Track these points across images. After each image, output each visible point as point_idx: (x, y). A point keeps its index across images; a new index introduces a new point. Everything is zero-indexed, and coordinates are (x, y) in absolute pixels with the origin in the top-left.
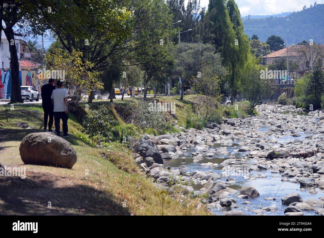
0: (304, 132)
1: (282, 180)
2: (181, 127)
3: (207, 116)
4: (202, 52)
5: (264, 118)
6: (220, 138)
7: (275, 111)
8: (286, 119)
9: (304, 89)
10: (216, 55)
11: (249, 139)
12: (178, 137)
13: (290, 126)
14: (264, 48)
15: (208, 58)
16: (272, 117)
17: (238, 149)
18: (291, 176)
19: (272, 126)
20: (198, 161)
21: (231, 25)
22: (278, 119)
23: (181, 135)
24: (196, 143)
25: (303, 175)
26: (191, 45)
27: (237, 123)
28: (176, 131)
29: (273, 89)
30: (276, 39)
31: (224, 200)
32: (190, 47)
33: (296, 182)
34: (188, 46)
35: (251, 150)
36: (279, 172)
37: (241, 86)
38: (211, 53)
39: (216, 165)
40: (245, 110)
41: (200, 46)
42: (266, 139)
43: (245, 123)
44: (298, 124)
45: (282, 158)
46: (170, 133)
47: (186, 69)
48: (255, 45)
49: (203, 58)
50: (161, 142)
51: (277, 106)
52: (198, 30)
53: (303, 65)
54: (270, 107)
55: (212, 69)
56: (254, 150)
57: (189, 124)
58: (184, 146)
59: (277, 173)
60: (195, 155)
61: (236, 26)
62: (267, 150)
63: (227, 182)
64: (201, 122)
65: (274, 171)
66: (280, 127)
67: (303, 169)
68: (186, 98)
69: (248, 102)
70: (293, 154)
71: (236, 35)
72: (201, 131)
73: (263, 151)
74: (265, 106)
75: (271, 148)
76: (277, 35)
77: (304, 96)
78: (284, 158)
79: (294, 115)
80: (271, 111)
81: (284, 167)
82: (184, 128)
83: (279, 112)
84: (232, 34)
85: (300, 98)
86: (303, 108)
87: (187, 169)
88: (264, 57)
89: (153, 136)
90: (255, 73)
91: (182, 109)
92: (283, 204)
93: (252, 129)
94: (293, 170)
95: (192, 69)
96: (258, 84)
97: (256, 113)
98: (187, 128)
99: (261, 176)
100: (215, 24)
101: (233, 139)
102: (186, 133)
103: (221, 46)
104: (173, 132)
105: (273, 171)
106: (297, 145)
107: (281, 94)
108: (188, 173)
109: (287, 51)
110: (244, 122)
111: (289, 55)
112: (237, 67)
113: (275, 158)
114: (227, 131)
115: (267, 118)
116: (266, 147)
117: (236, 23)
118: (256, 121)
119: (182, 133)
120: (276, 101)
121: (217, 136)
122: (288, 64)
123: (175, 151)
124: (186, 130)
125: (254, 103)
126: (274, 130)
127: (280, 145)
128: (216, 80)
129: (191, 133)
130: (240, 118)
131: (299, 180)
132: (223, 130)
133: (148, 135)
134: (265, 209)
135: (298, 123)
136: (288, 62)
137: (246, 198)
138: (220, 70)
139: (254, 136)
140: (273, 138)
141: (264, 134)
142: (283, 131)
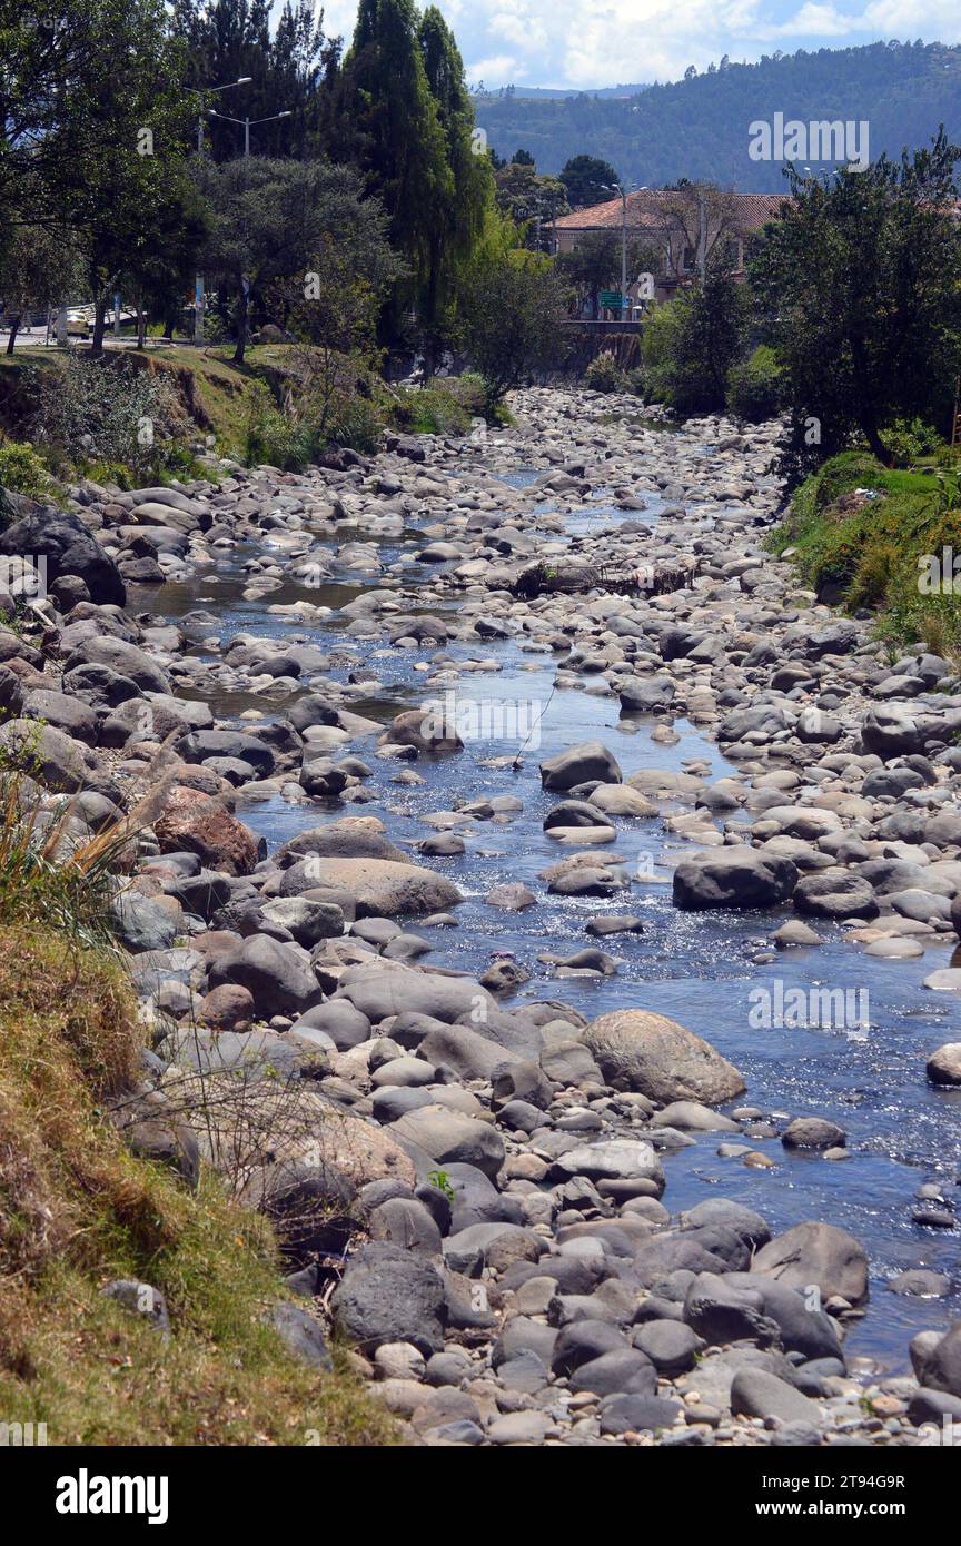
0: (658, 495)
1: (556, 685)
2: (224, 461)
3: (323, 421)
4: (315, 193)
5: (531, 438)
6: (361, 506)
7: (573, 412)
8: (603, 445)
9: (672, 341)
10: (365, 205)
11: (465, 514)
12: (209, 497)
13: (614, 469)
14: (549, 195)
15: (337, 215)
16: (560, 432)
17: (417, 553)
18: (593, 669)
19: (553, 468)
20: (261, 593)
21: (434, 105)
22: (579, 444)
23: (220, 491)
24: (269, 524)
25: (637, 663)
26: (277, 166)
27: (434, 451)
28: (204, 474)
29: (568, 335)
30: (590, 168)
31: (318, 768)
32: (276, 171)
33: (606, 695)
34: (266, 170)
35: (463, 555)
36: (550, 648)
37: (457, 322)
38: (348, 198)
39: (325, 611)
40: (465, 407)
41: (313, 170)
42: (524, 516)
43: (460, 452)
44: (643, 464)
45: (568, 592)
46: (182, 480)
47: (256, 253)
48: (520, 183)
49: (319, 213)
50: (136, 515)
51: (581, 394)
52: (314, 118)
53: (674, 259)
54: (558, 398)
55: (352, 254)
56: (473, 558)
57: (256, 451)
58: (222, 533)
59: (542, 651)
60: (257, 571)
61: (446, 110)
62: (521, 558)
63: (353, 687)
64: (301, 443)
65: (534, 646)
66: (579, 471)
67: (637, 640)
68: (260, 355)
69: (477, 377)
70: (611, 577)
71: (446, 140)
72: (297, 478)
73: (507, 563)
74: (541, 394)
75: (536, 551)
76: (599, 154)
77: (671, 367)
78: (577, 594)
79: (634, 432)
80: (560, 412)
81: (570, 631)
82: (237, 466)
83: (587, 419)
84: (434, 138)
85: (660, 372)
86: (667, 405)
87: (211, 627)
88: (547, 225)
89: (117, 490)
90: (508, 277)
91: (235, 393)
92: (544, 787)
93: (484, 474)
94: (601, 644)
95: (279, 254)
96: (516, 316)
97: (508, 419)
98: (247, 465)
99: (482, 665)
100: (375, 99)
101: (406, 513)
102: (242, 484)
103: (393, 175)
104: (193, 477)
105: (530, 643)
106: (629, 542)
107: (598, 354)
108: (212, 642)
109: (624, 211)
110: (458, 448)
111: (630, 222)
112: (447, 254)
113: (544, 590)
114: (393, 481)
115: (541, 436)
116: (519, 549)
117: (447, 101)
118: (500, 446)
119: (228, 483)
120: (580, 377)
121: (351, 499)
122: (624, 254)
123: (183, 550)
124: (243, 472)
125: (501, 382)
126: (557, 485)
127: (570, 540)
128: (359, 295)
129: (256, 482)
130: (445, 435)
131: (617, 687)
132: (378, 477)
133: (97, 488)
134: (473, 811)
135: (641, 458)
136: (624, 247)
137: (410, 756)
138: (379, 258)
139: (482, 504)
140: (548, 513)
141: (521, 496)
142: (587, 488)
